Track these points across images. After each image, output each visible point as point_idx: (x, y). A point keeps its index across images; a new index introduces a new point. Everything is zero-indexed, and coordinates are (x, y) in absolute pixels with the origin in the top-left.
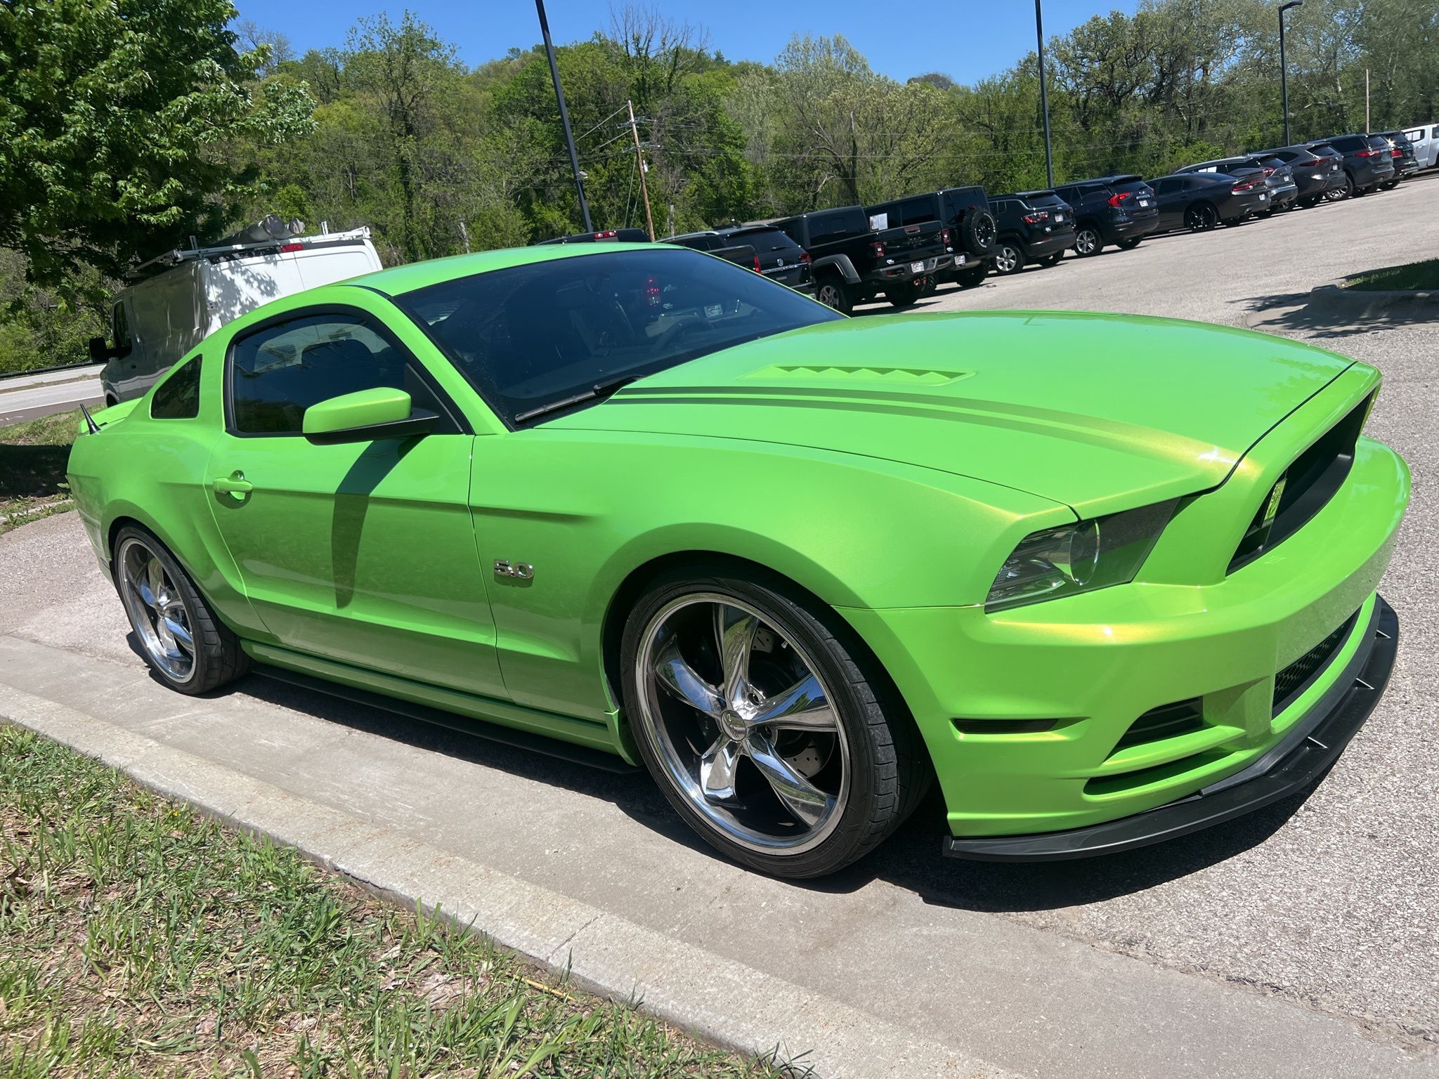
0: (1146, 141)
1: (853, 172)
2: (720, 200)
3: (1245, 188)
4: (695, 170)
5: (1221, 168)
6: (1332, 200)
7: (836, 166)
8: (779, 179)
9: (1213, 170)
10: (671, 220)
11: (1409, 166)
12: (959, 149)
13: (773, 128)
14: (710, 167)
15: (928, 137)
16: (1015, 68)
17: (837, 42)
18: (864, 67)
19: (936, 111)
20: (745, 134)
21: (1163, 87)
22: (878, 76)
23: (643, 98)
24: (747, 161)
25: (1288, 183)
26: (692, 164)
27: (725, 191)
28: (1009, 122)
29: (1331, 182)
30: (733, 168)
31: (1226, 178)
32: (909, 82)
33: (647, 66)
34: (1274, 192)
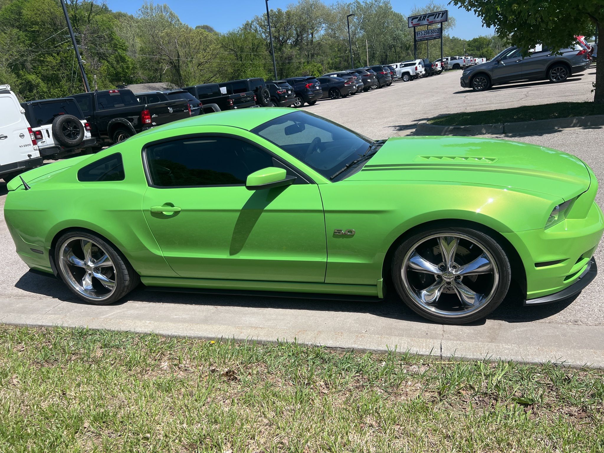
0: (294, 61)
1: (178, 65)
2: (117, 74)
3: (349, 84)
4: (104, 59)
5: (338, 75)
6: (372, 89)
7: (171, 63)
8: (143, 66)
9: (336, 76)
10: (95, 82)
11: (395, 78)
12: (222, 59)
13: (139, 43)
14: (112, 58)
15: (208, 53)
16: (241, 27)
17: (165, 8)
18: (178, 20)
19: (211, 42)
20: (127, 44)
21: (298, 40)
22: (185, 24)
23: (76, 24)
24: (129, 57)
25: (361, 82)
26: (102, 57)
27: (120, 70)
28: (242, 50)
29: (373, 83)
30: (123, 59)
31: (342, 79)
32: (196, 28)
33: (77, 9)
34: (357, 85)
